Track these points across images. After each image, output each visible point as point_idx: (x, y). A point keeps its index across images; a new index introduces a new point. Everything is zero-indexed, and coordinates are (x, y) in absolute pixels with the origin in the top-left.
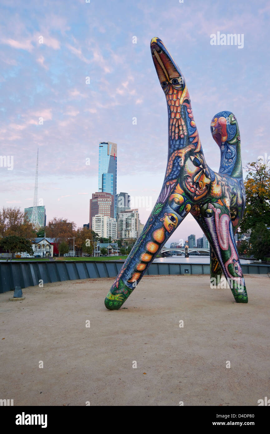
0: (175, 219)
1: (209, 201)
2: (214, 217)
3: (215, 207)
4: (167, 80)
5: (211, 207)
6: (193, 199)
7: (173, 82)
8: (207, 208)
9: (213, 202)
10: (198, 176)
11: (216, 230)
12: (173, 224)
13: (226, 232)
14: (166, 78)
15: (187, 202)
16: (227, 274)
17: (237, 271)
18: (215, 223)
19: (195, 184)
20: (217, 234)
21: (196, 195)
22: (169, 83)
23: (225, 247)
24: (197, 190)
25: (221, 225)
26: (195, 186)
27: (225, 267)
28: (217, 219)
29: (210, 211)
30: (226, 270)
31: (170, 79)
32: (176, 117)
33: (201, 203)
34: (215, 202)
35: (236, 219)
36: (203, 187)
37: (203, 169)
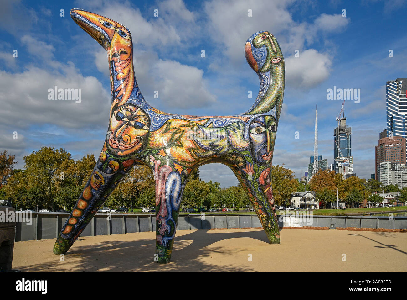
0: (100, 177)
1: (149, 153)
3: (156, 158)
5: (153, 160)
6: (117, 154)
8: (150, 161)
9: (154, 154)
10: (121, 130)
12: (98, 182)
13: (161, 185)
19: (117, 139)
21: (119, 150)
24: (120, 145)
25: (158, 178)
26: (117, 142)
29: (152, 163)
33: (139, 156)
34: (156, 154)
35: (247, 166)
36: (131, 141)
37: (128, 121)
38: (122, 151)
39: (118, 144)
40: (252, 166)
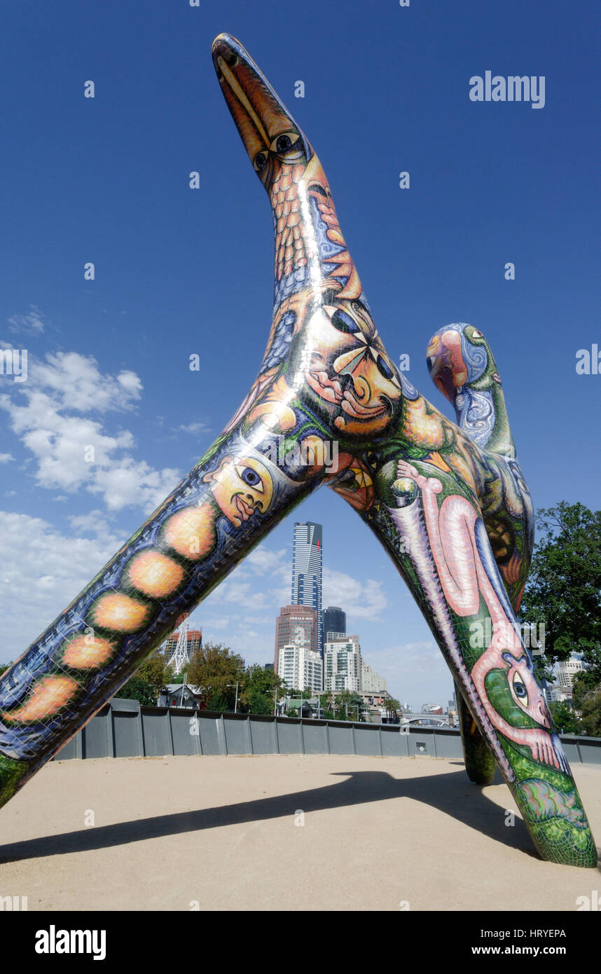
0: (261, 479)
1: (398, 452)
2: (421, 505)
3: (420, 471)
4: (265, 147)
5: (408, 474)
6: (333, 421)
7: (279, 146)
8: (396, 477)
9: (412, 459)
10: (351, 359)
11: (429, 548)
12: (250, 497)
13: (464, 550)
14: (261, 139)
15: (308, 429)
16: (486, 714)
17: (524, 701)
18: (425, 525)
19: (337, 378)
20: (432, 559)
21: (341, 412)
22: (271, 153)
23: (465, 602)
24: (344, 399)
25: (444, 527)
26: (337, 385)
27: (472, 683)
28: (430, 509)
29: (404, 484)
30: (479, 698)
31: (271, 139)
32: (288, 225)
33: (370, 453)
34: (421, 459)
35: (511, 560)
36: (370, 399)
37: (366, 345)
38: (349, 418)
39: (341, 394)
40: (520, 562)
